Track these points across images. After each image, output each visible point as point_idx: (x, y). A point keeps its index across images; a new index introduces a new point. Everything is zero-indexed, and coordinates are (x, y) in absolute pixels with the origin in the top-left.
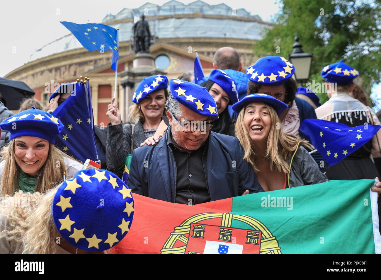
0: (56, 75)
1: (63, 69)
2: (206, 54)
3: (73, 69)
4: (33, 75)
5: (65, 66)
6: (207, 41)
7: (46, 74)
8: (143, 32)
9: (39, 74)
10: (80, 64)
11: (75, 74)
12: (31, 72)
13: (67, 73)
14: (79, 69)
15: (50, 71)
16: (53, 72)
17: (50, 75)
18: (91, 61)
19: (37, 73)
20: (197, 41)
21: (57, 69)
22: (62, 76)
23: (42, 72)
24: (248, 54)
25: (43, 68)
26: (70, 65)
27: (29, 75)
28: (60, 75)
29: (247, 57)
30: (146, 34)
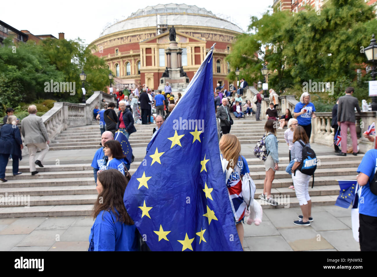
0: (121, 41)
1: (124, 38)
2: (189, 33)
3: (129, 38)
4: (110, 41)
5: (126, 37)
6: (190, 27)
7: (117, 40)
8: (173, 33)
9: (113, 40)
10: (133, 36)
11: (130, 41)
12: (109, 39)
13: (126, 40)
14: (132, 39)
15: (118, 39)
16: (120, 39)
17: (118, 41)
18: (138, 35)
19: (112, 40)
20: (185, 27)
21: (122, 38)
22: (124, 42)
23: (114, 40)
24: (207, 33)
25: (114, 38)
26: (128, 37)
27: (108, 41)
28: (123, 41)
29: (207, 35)
30: (174, 33)
